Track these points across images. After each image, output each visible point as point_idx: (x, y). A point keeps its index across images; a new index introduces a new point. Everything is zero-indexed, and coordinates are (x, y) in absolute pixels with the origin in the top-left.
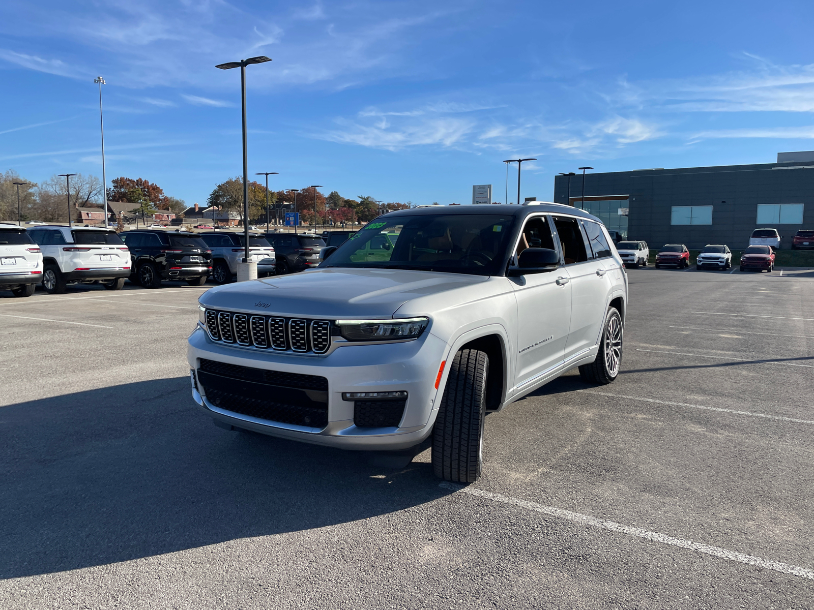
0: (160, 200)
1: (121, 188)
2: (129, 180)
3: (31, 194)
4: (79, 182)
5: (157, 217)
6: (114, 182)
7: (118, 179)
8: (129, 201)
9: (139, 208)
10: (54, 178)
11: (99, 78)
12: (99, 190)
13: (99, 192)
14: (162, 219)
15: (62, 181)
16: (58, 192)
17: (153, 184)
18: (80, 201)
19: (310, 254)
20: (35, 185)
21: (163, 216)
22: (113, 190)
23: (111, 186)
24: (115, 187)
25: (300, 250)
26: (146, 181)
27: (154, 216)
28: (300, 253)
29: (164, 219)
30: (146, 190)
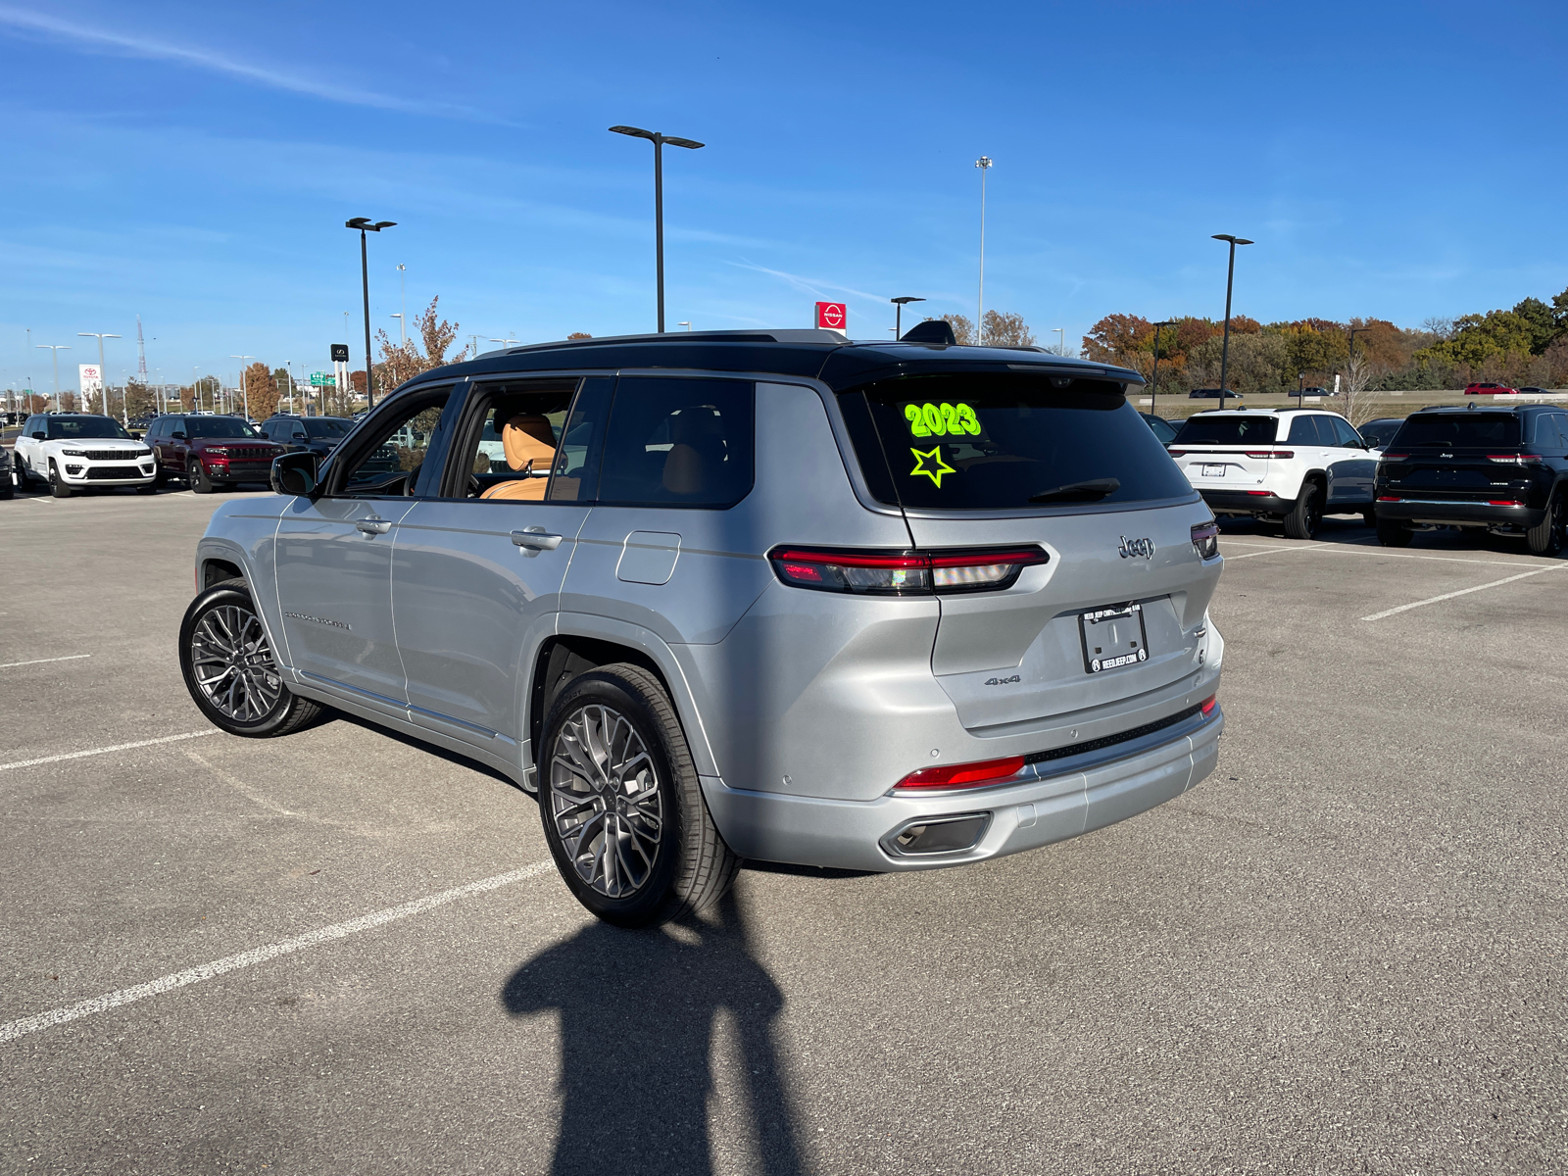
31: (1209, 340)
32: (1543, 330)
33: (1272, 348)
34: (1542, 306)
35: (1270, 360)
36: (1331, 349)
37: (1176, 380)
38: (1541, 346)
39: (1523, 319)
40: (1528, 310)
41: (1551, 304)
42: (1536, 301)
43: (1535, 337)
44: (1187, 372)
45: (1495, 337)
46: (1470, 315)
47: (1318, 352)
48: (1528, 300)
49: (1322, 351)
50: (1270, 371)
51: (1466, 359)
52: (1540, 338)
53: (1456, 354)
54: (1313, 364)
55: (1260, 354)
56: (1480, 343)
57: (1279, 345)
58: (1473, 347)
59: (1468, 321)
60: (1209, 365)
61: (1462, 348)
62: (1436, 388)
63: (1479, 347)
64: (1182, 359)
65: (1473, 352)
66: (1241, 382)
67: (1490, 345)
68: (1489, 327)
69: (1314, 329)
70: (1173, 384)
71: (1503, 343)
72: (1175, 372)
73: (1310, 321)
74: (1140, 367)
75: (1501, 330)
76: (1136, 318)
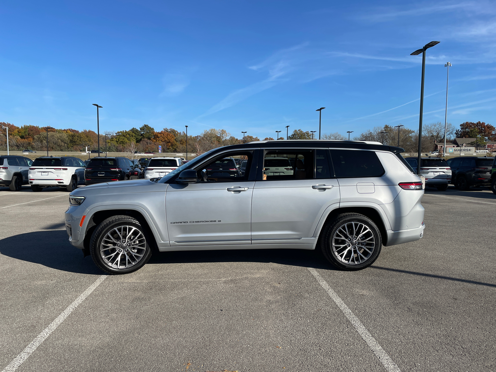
0: (492, 135)
1: (465, 129)
2: (472, 123)
3: (411, 137)
4: (439, 128)
5: (488, 146)
6: (461, 125)
7: (464, 123)
8: (470, 137)
9: (475, 141)
10: (424, 126)
11: (448, 63)
12: (451, 131)
13: (452, 133)
14: (492, 147)
15: (429, 128)
16: (426, 135)
17: (488, 124)
18: (440, 139)
19: (485, 172)
20: (413, 132)
21: (493, 145)
22: (461, 131)
23: (459, 128)
24: (462, 129)
25: (476, 169)
26: (483, 123)
27: (486, 146)
28: (476, 171)
29: (494, 148)
30: (483, 129)
31: (41, 133)
32: (138, 137)
33: (63, 137)
34: (137, 130)
35: (62, 141)
36: (82, 139)
37: (30, 146)
38: (139, 140)
39: (133, 133)
40: (134, 130)
41: (139, 130)
42: (135, 129)
43: (136, 138)
44: (33, 144)
45: (127, 138)
46: (119, 131)
47: (78, 139)
48: (133, 128)
49: (79, 139)
50: (63, 145)
51: (120, 143)
52: (138, 138)
53: (117, 142)
54: (77, 143)
55: (59, 139)
56: (123, 139)
57: (65, 136)
58: (121, 140)
59: (119, 133)
60: (41, 141)
61: (118, 140)
62: (114, 151)
63: (123, 140)
64: (32, 139)
65: (122, 141)
66: (54, 148)
67: (126, 140)
68: (125, 135)
69: (71, 132)
70: (29, 148)
71: (128, 139)
72: (29, 143)
73: (69, 130)
74: (15, 141)
75: (128, 136)
76: (10, 124)
